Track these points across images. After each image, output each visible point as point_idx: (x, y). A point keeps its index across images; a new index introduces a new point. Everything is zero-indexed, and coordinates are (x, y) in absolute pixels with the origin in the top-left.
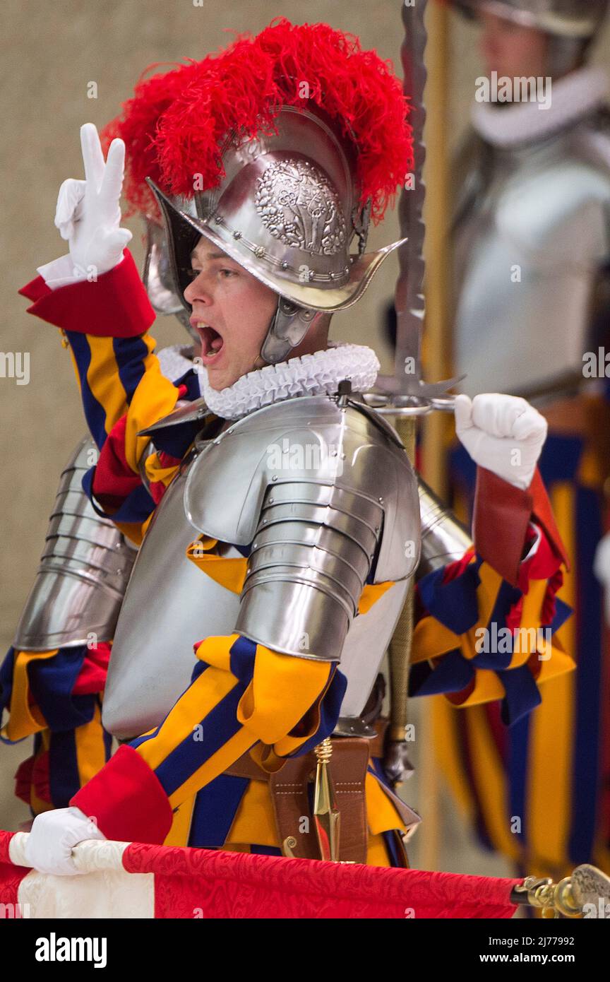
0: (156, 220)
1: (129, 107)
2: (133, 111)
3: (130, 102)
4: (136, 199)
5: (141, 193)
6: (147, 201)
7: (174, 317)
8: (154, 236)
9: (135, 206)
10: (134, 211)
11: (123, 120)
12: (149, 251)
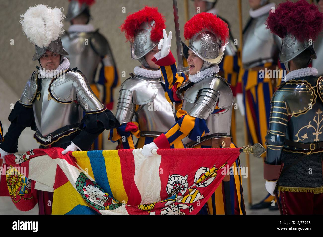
0: (132, 42)
1: (126, 21)
2: (127, 22)
3: (126, 20)
4: (128, 38)
5: (129, 37)
6: (130, 39)
7: (137, 60)
8: (132, 45)
9: (128, 40)
10: (128, 41)
11: (125, 23)
12: (131, 48)
